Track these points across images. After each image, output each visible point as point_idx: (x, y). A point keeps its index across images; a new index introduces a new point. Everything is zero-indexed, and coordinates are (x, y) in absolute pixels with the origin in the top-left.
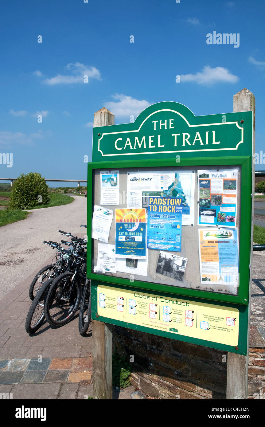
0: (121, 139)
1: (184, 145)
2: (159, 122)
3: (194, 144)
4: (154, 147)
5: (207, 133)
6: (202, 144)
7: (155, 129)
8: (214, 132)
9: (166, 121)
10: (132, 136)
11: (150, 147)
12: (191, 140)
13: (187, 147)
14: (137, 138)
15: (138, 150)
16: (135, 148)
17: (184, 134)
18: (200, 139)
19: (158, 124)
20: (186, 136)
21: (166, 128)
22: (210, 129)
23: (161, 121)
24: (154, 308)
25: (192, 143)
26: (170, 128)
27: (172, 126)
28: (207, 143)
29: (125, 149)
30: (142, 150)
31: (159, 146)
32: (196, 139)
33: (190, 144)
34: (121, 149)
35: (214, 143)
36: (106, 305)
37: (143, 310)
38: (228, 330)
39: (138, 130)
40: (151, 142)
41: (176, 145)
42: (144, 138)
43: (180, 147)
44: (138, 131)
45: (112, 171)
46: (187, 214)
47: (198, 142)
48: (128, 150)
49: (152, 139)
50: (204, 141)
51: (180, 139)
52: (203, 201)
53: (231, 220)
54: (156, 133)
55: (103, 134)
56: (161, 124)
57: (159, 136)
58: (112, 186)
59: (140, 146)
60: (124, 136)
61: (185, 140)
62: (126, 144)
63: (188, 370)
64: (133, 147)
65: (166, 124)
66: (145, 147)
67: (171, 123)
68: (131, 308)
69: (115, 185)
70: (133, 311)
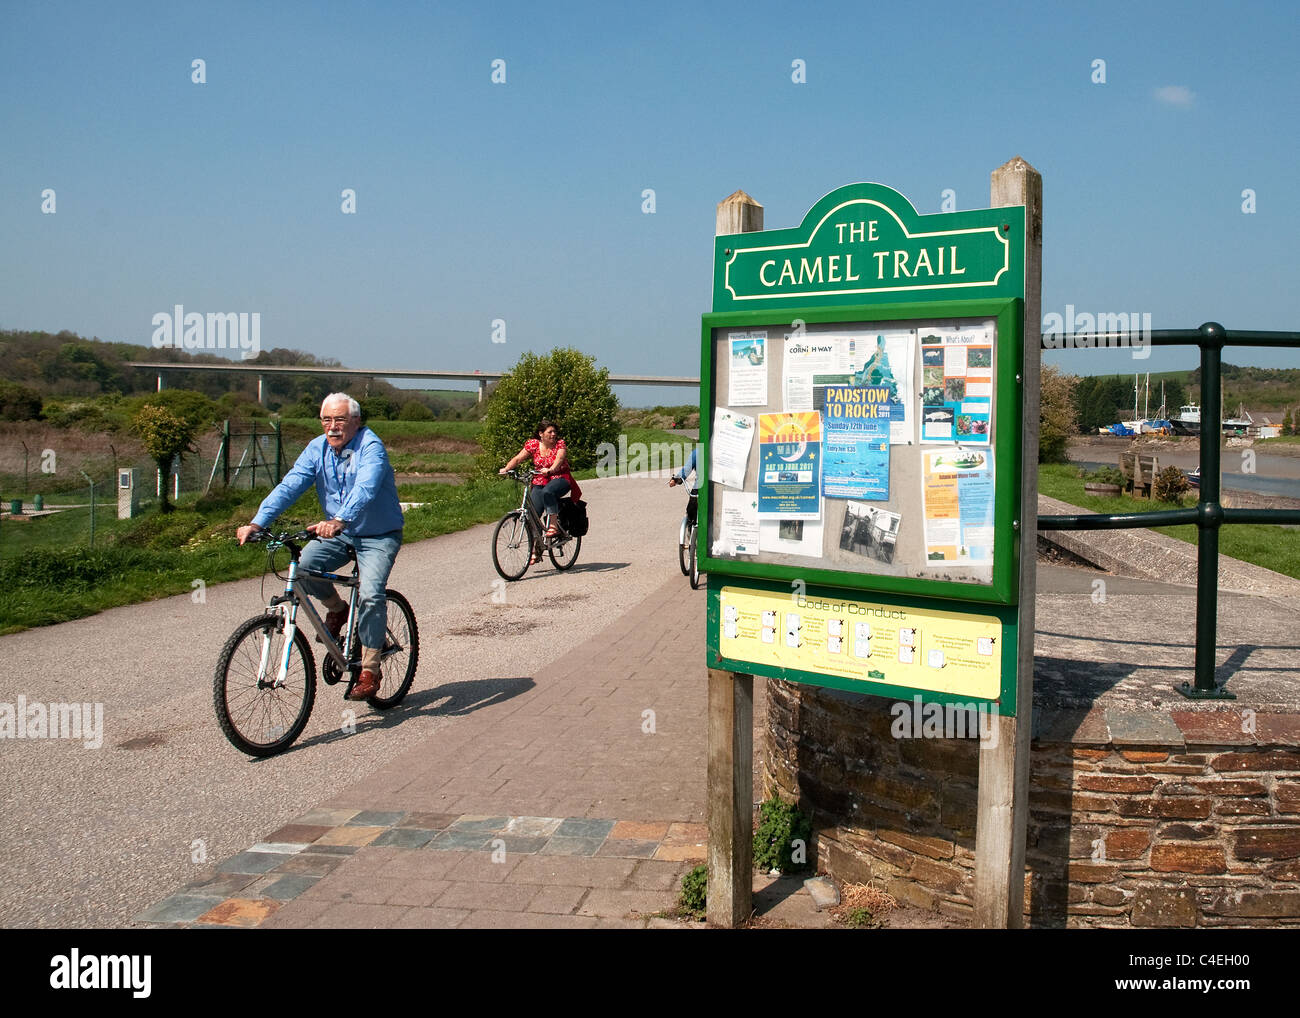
0: (773, 263)
1: (896, 275)
2: (849, 227)
3: (915, 275)
4: (839, 279)
5: (941, 250)
6: (931, 273)
7: (841, 242)
8: (954, 249)
9: (862, 224)
10: (796, 257)
11: (831, 279)
12: (911, 266)
13: (903, 280)
14: (804, 262)
15: (806, 287)
16: (800, 282)
17: (897, 253)
18: (927, 264)
19: (847, 231)
20: (901, 258)
21: (862, 240)
22: (947, 242)
23: (852, 225)
24: (836, 630)
25: (912, 272)
26: (871, 239)
27: (874, 235)
28: (941, 272)
29: (780, 284)
30: (816, 286)
31: (849, 278)
32: (919, 264)
33: (908, 275)
34: (773, 283)
35: (954, 271)
36: (740, 632)
37: (813, 636)
38: (982, 665)
39: (806, 242)
40: (834, 270)
41: (881, 276)
42: (819, 260)
43: (889, 280)
44: (807, 245)
45: (752, 333)
46: (900, 420)
47: (923, 270)
48: (787, 286)
49: (835, 262)
50: (935, 268)
51: (889, 262)
52: (931, 392)
53: (981, 429)
54: (842, 251)
55: (737, 251)
56: (853, 232)
57: (849, 257)
58: (753, 364)
59: (811, 278)
60: (780, 257)
61: (900, 266)
62: (784, 274)
63: (936, 808)
64: (797, 280)
65: (862, 231)
66: (821, 280)
67: (871, 230)
68: (791, 633)
69: (759, 361)
70: (795, 640)
